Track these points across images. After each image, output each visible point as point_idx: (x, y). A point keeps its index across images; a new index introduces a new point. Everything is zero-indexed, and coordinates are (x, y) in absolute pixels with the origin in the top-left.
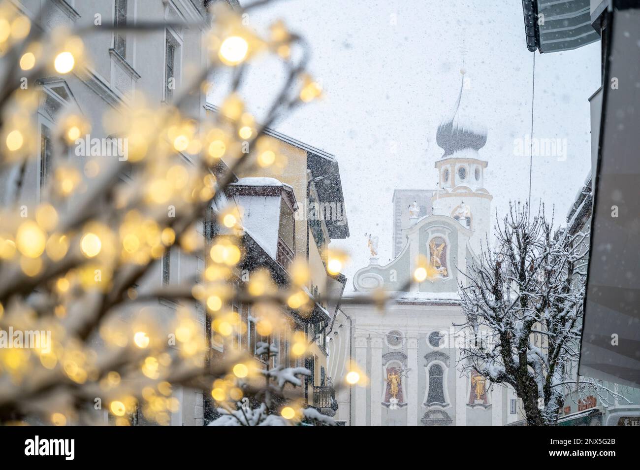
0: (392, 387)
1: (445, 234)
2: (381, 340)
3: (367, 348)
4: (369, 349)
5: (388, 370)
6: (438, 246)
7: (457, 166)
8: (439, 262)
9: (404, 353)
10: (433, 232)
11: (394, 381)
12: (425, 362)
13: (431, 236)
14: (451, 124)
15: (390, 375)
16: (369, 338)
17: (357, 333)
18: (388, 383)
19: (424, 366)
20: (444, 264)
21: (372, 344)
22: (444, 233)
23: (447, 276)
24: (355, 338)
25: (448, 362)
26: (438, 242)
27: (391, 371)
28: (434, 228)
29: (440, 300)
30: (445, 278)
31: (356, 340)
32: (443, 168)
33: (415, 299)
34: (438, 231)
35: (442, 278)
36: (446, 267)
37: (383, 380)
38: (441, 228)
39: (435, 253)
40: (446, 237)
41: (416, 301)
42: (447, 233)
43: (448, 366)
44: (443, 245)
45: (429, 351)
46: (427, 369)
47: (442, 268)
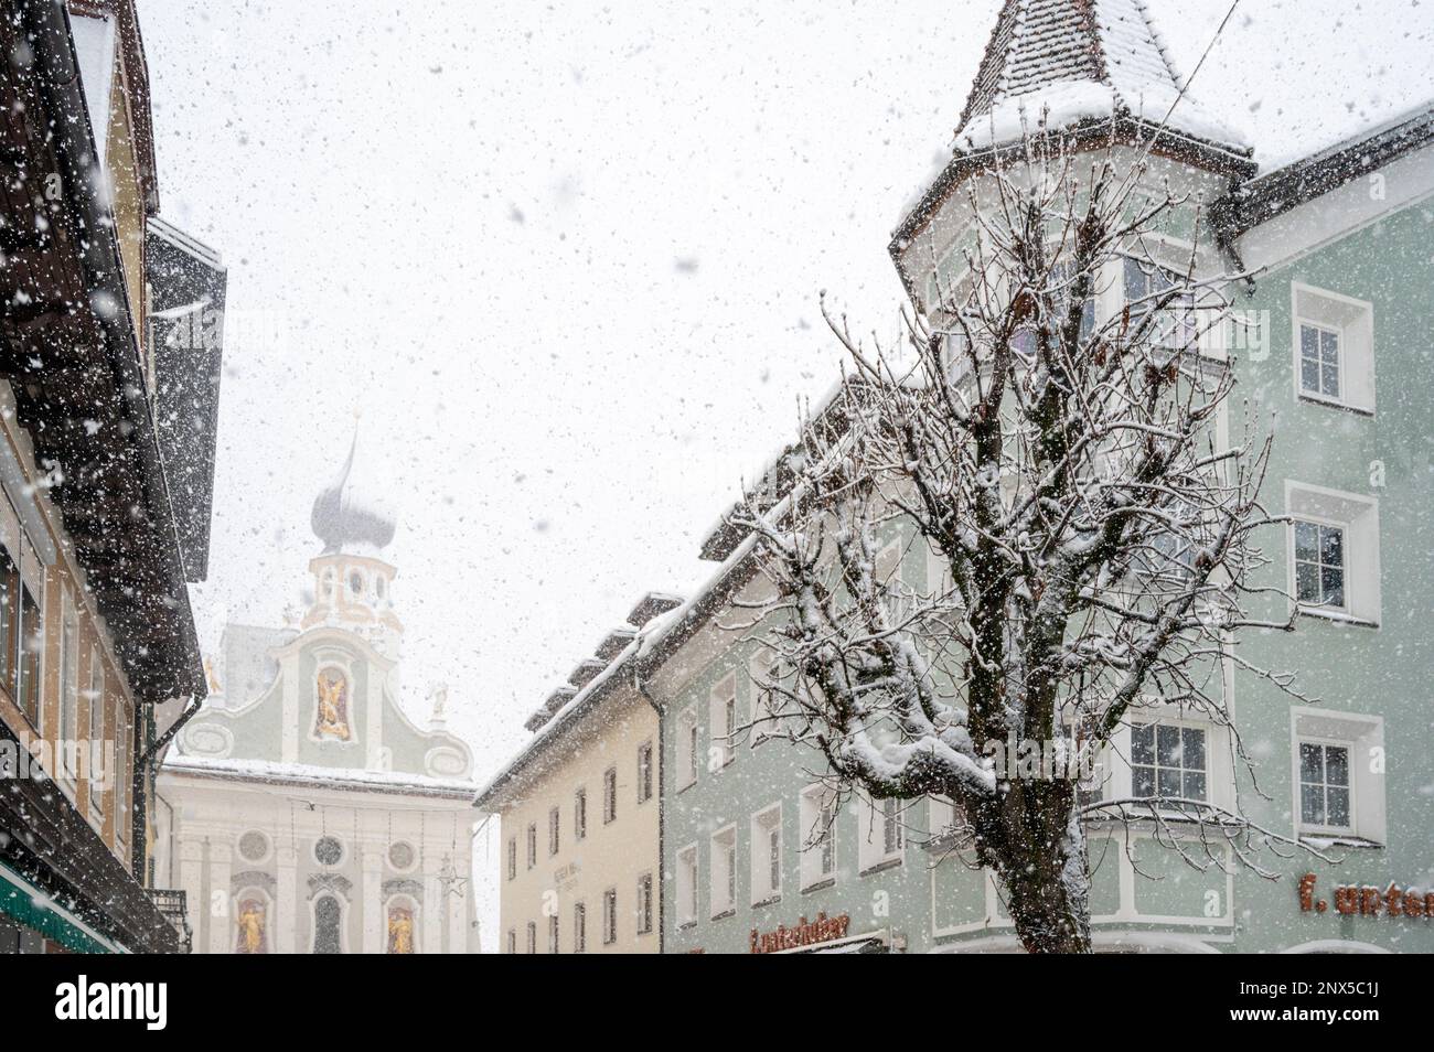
0: (249, 937)
1: (346, 665)
2: (227, 848)
3: (203, 862)
4: (206, 864)
5: (241, 906)
6: (332, 684)
7: (349, 569)
8: (335, 713)
9: (271, 873)
10: (324, 658)
11: (253, 925)
12: (309, 891)
13: (321, 665)
14: (338, 493)
15: (245, 914)
16: (206, 844)
17: (183, 832)
18: (241, 929)
19: (308, 898)
20: (343, 718)
21: (212, 856)
22: (343, 660)
23: (347, 739)
24: (180, 843)
25: (349, 892)
26: (332, 678)
27: (247, 906)
28: (325, 652)
29: (337, 779)
30: (346, 743)
31: (182, 845)
32: (324, 570)
33: (294, 775)
34: (332, 656)
35: (340, 742)
36: (346, 722)
37: (232, 921)
38: (336, 652)
39: (328, 695)
40: (347, 669)
41: (294, 779)
42: (349, 662)
43: (349, 901)
44: (341, 684)
45: (313, 872)
46: (312, 905)
47: (339, 724)
